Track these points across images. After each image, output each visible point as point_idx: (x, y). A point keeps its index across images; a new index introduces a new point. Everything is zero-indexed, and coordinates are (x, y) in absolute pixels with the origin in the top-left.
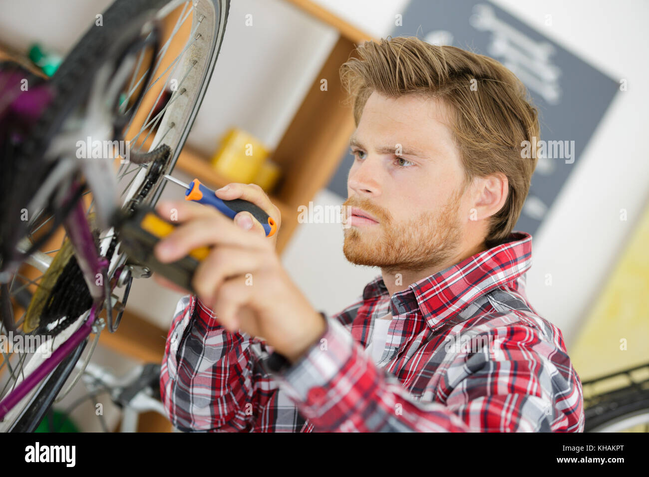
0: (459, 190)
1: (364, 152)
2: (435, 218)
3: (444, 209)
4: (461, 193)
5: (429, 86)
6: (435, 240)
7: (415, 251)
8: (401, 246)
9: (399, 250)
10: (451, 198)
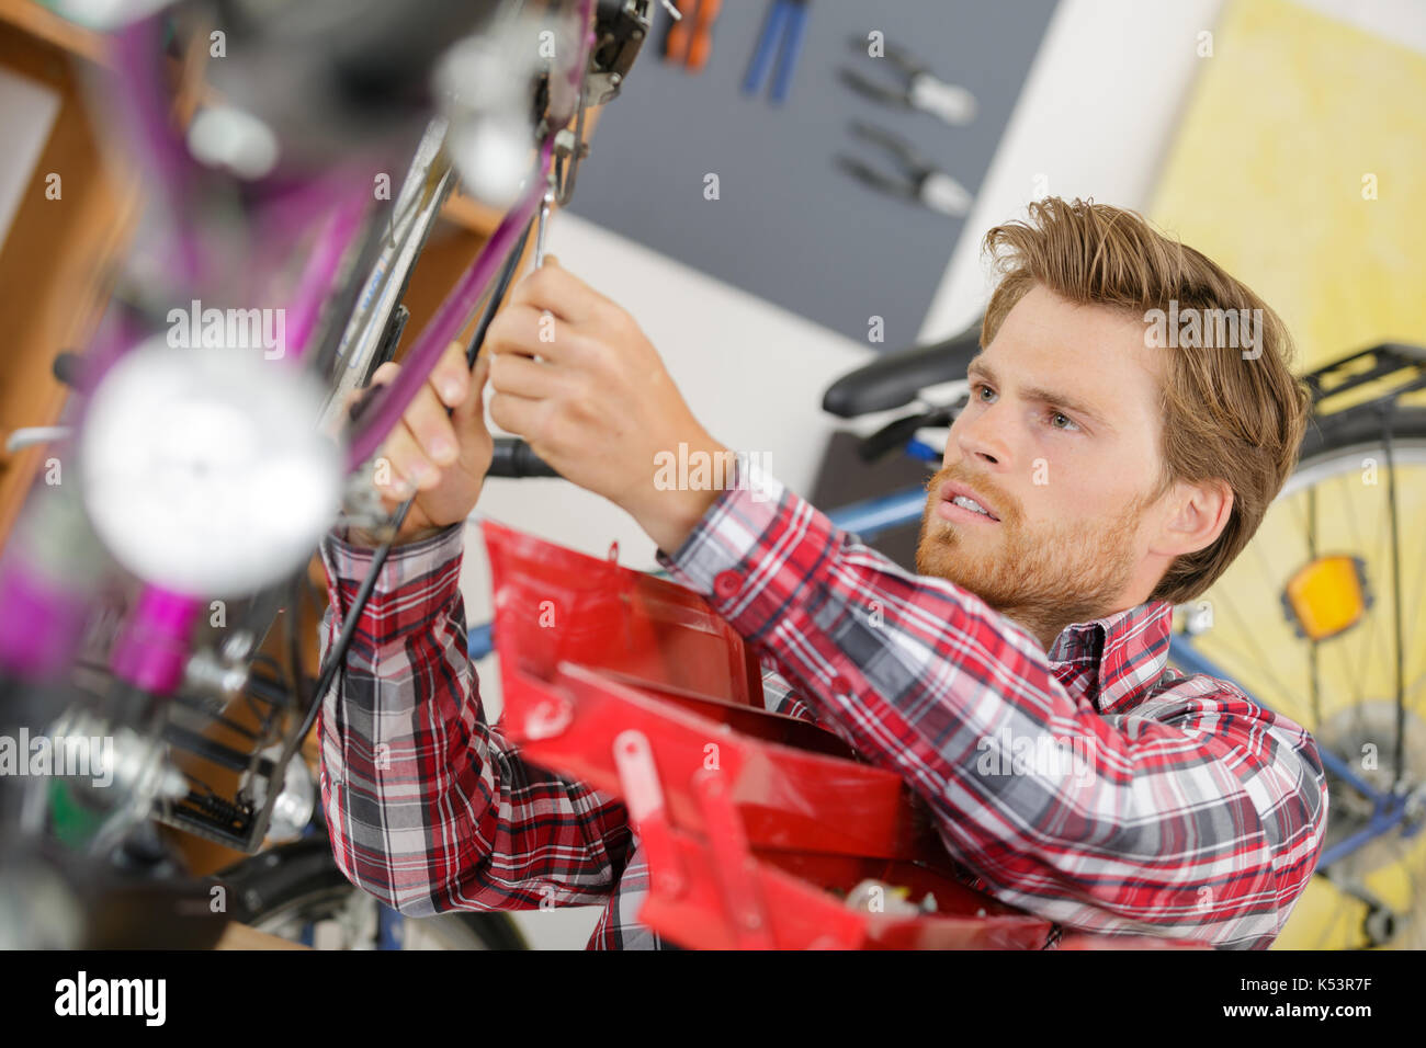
0: (1147, 494)
1: (994, 388)
2: (1098, 535)
3: (1114, 523)
4: (1151, 502)
5: (1141, 301)
6: (1089, 577)
7: (1052, 585)
8: (1030, 570)
9: (1024, 575)
10: (1130, 506)
